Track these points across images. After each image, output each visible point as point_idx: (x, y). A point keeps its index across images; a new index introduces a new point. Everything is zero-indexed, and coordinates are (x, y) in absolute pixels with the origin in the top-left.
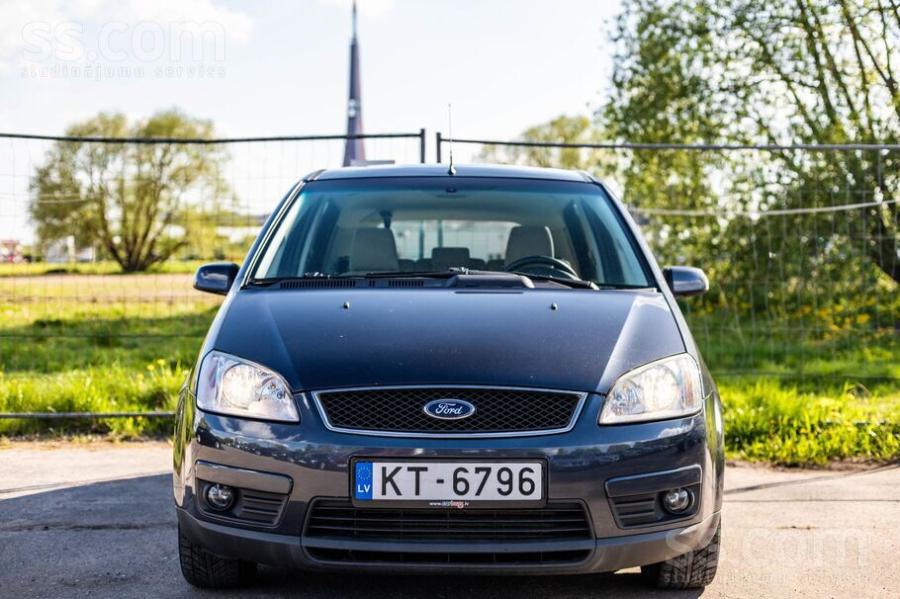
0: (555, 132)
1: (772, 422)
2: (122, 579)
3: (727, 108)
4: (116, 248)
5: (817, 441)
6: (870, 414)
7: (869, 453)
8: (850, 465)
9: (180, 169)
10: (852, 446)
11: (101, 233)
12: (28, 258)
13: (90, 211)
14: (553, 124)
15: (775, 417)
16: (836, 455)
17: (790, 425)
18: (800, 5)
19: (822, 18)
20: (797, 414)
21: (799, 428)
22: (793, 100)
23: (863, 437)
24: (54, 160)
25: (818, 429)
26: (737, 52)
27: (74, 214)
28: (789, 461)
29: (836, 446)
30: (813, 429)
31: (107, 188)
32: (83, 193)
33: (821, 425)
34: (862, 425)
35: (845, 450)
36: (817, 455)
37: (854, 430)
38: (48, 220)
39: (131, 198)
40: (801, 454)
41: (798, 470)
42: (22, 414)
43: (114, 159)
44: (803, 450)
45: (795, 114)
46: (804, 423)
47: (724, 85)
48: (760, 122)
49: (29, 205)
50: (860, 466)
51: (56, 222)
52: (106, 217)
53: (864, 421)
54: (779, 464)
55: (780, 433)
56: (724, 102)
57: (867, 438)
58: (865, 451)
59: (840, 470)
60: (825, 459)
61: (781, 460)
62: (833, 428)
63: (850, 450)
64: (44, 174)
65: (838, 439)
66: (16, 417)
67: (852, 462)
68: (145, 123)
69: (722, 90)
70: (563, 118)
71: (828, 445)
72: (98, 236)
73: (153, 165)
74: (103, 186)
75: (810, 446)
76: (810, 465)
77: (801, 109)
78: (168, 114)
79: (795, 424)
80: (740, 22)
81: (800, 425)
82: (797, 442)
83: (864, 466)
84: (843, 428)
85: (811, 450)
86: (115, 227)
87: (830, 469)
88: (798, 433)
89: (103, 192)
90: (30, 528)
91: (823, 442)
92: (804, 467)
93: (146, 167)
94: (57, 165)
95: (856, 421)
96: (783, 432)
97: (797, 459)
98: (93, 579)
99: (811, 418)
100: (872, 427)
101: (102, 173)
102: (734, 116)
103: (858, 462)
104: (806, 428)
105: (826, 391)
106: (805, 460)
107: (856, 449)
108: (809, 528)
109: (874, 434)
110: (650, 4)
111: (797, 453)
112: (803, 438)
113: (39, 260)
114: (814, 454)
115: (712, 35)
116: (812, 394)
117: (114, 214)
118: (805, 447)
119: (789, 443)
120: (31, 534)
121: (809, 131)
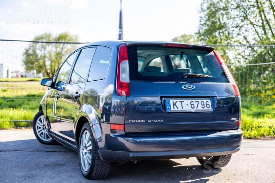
0: (182, 39)
1: (244, 126)
2: (61, 165)
3: (234, 32)
4: (48, 73)
5: (257, 131)
6: (273, 124)
7: (272, 135)
8: (266, 138)
9: (68, 49)
10: (267, 133)
11: (44, 69)
12: (22, 76)
13: (41, 62)
14: (182, 36)
15: (245, 125)
16: (263, 136)
17: (249, 127)
18: (257, 2)
19: (263, 5)
20: (251, 124)
21: (252, 128)
22: (254, 30)
23: (271, 131)
24: (31, 47)
25: (257, 128)
26: (237, 15)
27: (36, 63)
28: (249, 137)
29: (262, 133)
30: (256, 128)
31: (46, 55)
32: (39, 57)
33: (258, 127)
34: (271, 127)
35: (265, 134)
36: (257, 135)
37: (268, 128)
38: (28, 65)
39: (53, 59)
40: (252, 135)
41: (251, 139)
42: (27, 121)
43: (48, 47)
44: (253, 134)
45: (255, 34)
46: (253, 126)
47: (233, 25)
48: (244, 36)
49: (23, 60)
50: (269, 139)
51: (31, 66)
52: (46, 64)
53: (271, 126)
54: (246, 138)
55: (246, 129)
56: (233, 31)
57: (272, 131)
58: (271, 134)
59: (263, 140)
60: (259, 137)
61: (246, 137)
62: (262, 128)
63: (267, 134)
64: (27, 51)
65: (263, 131)
66: (26, 122)
67: (267, 138)
68: (58, 36)
69: (232, 27)
70: (185, 35)
71: (260, 132)
72: (43, 70)
73: (60, 48)
74: (45, 55)
75: (255, 133)
76: (255, 138)
77: (257, 32)
78: (65, 33)
79: (251, 126)
80: (238, 7)
81: (252, 127)
82: (251, 132)
83: (271, 139)
84: (265, 128)
85: (255, 134)
86: (48, 67)
87: (261, 139)
88: (252, 129)
89: (45, 57)
90: (34, 152)
91: (259, 132)
92: (253, 139)
93: (58, 49)
94: (32, 48)
95: (269, 126)
96: (247, 129)
97: (251, 136)
98: (53, 164)
99: (255, 125)
100: (274, 127)
101: (45, 51)
102: (236, 35)
103: (269, 138)
104: (254, 128)
105: (260, 117)
106: (253, 137)
107: (268, 134)
108: (252, 155)
109: (274, 130)
110: (211, 1)
111: (251, 135)
112: (253, 130)
113: (25, 77)
114: (256, 135)
115: (230, 10)
116: (256, 118)
117: (48, 63)
118: (253, 133)
119: (249, 132)
120: (34, 153)
121: (259, 39)
